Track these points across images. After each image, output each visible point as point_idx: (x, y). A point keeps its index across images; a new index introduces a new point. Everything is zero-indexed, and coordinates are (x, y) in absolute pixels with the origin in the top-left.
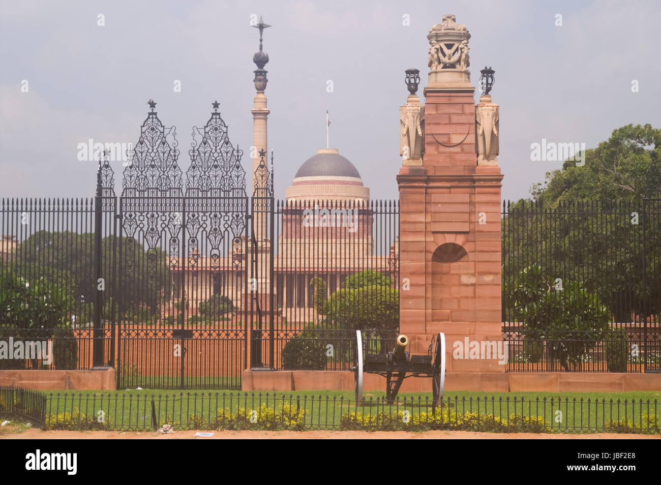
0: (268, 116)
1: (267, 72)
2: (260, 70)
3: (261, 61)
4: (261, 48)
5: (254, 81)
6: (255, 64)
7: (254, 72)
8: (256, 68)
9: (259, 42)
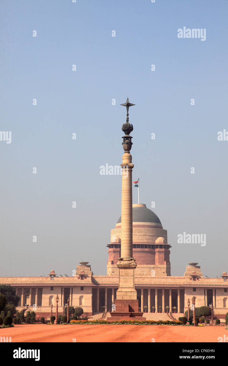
0: (133, 169)
1: (132, 137)
2: (127, 136)
3: (128, 129)
4: (128, 121)
5: (122, 144)
6: (123, 132)
7: (123, 137)
8: (124, 135)
9: (126, 116)
